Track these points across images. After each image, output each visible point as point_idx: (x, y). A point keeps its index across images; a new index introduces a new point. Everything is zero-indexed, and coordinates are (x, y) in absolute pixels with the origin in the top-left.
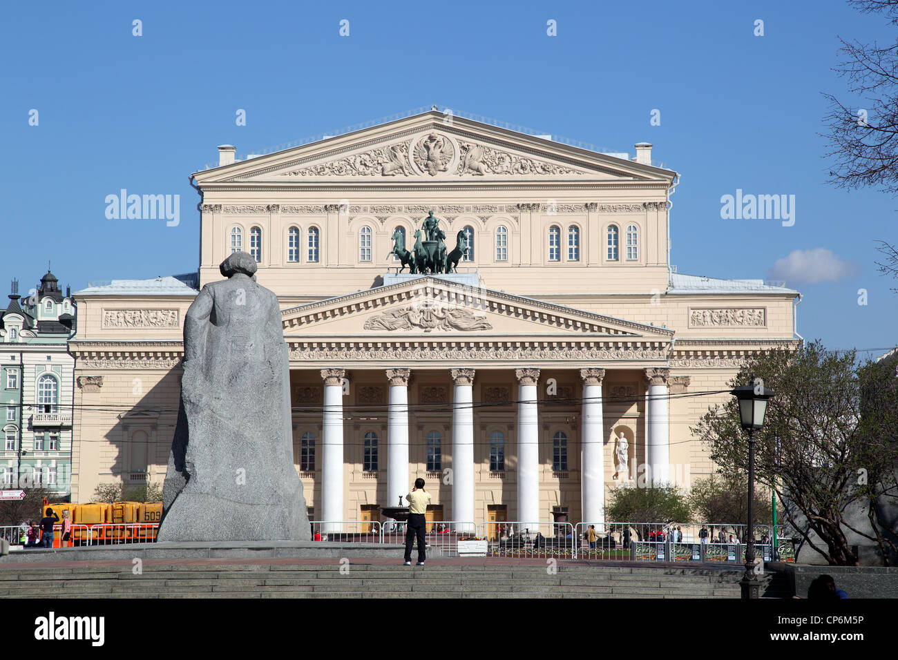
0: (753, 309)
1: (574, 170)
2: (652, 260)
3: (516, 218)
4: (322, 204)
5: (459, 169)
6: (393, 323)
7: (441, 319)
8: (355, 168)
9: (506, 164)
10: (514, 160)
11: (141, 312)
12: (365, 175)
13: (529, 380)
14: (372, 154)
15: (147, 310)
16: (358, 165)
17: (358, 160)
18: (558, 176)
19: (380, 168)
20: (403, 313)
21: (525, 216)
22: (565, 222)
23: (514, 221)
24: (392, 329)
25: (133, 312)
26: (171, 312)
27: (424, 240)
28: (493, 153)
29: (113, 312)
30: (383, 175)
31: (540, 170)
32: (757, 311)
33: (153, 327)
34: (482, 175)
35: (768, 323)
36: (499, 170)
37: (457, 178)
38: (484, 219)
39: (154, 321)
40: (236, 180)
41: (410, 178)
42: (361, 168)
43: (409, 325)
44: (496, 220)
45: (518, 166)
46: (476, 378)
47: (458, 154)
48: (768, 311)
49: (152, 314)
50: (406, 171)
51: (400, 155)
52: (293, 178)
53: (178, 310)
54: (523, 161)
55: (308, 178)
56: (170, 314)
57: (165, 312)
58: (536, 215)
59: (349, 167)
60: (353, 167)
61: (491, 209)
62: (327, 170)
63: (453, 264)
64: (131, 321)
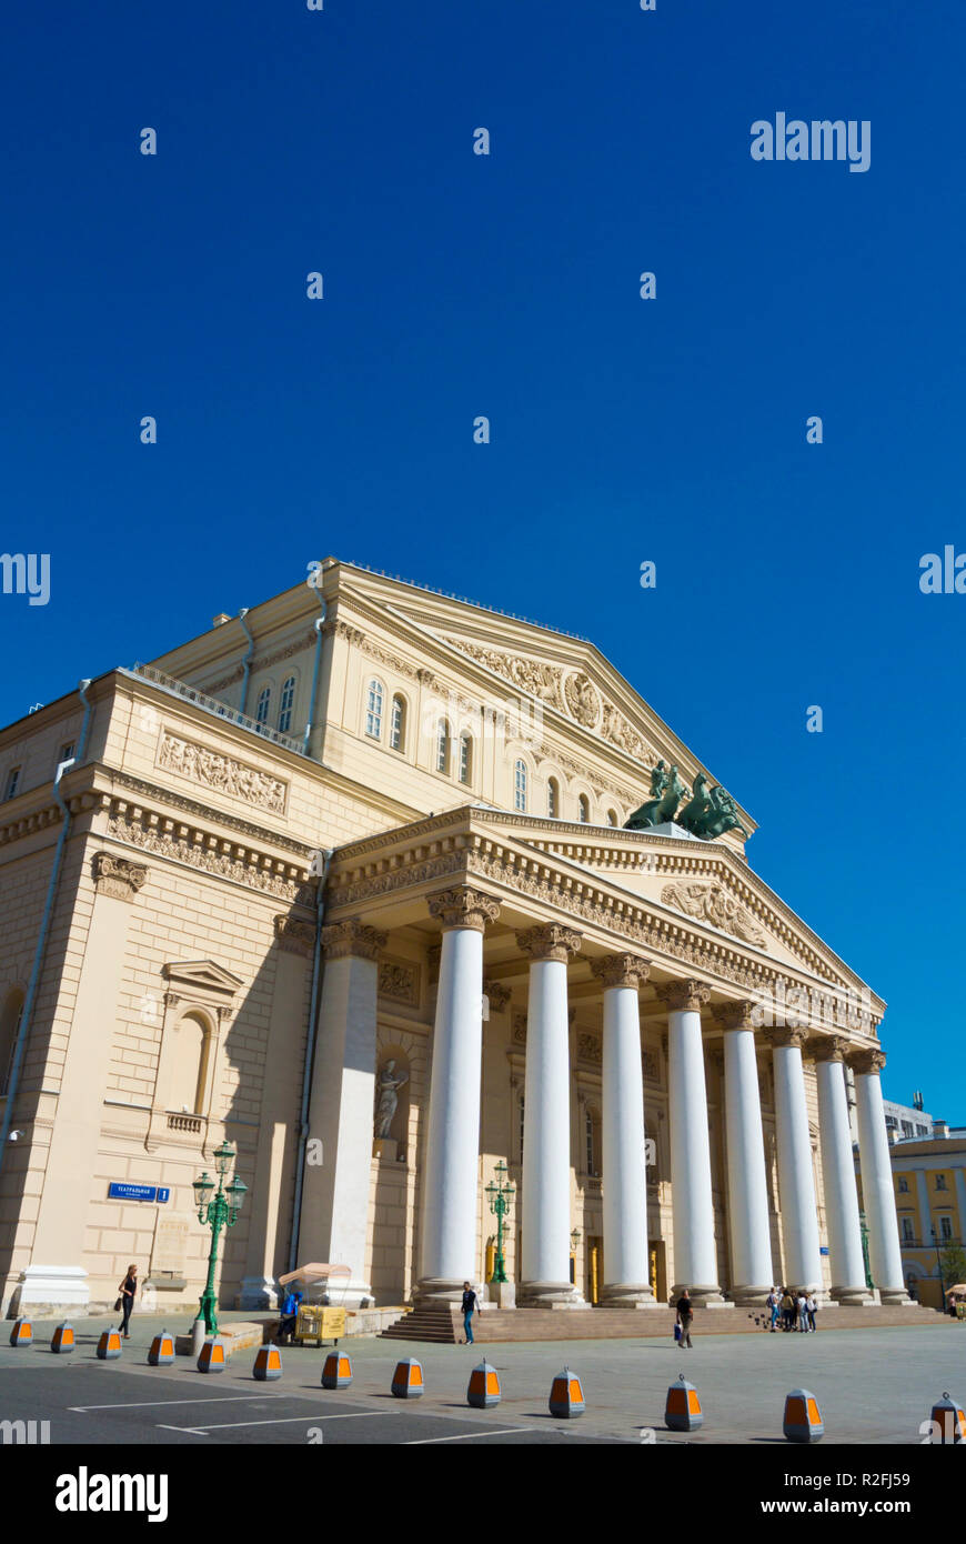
8: (511, 674)
11: (226, 763)
14: (528, 666)
15: (238, 763)
16: (514, 671)
19: (535, 687)
25: (212, 756)
26: (275, 783)
29: (178, 741)
33: (241, 797)
39: (246, 788)
40: (389, 607)
42: (517, 678)
49: (244, 775)
51: (555, 682)
53: (286, 784)
56: (273, 786)
57: (266, 780)
59: (505, 668)
60: (509, 669)
62: (483, 658)
64: (208, 773)
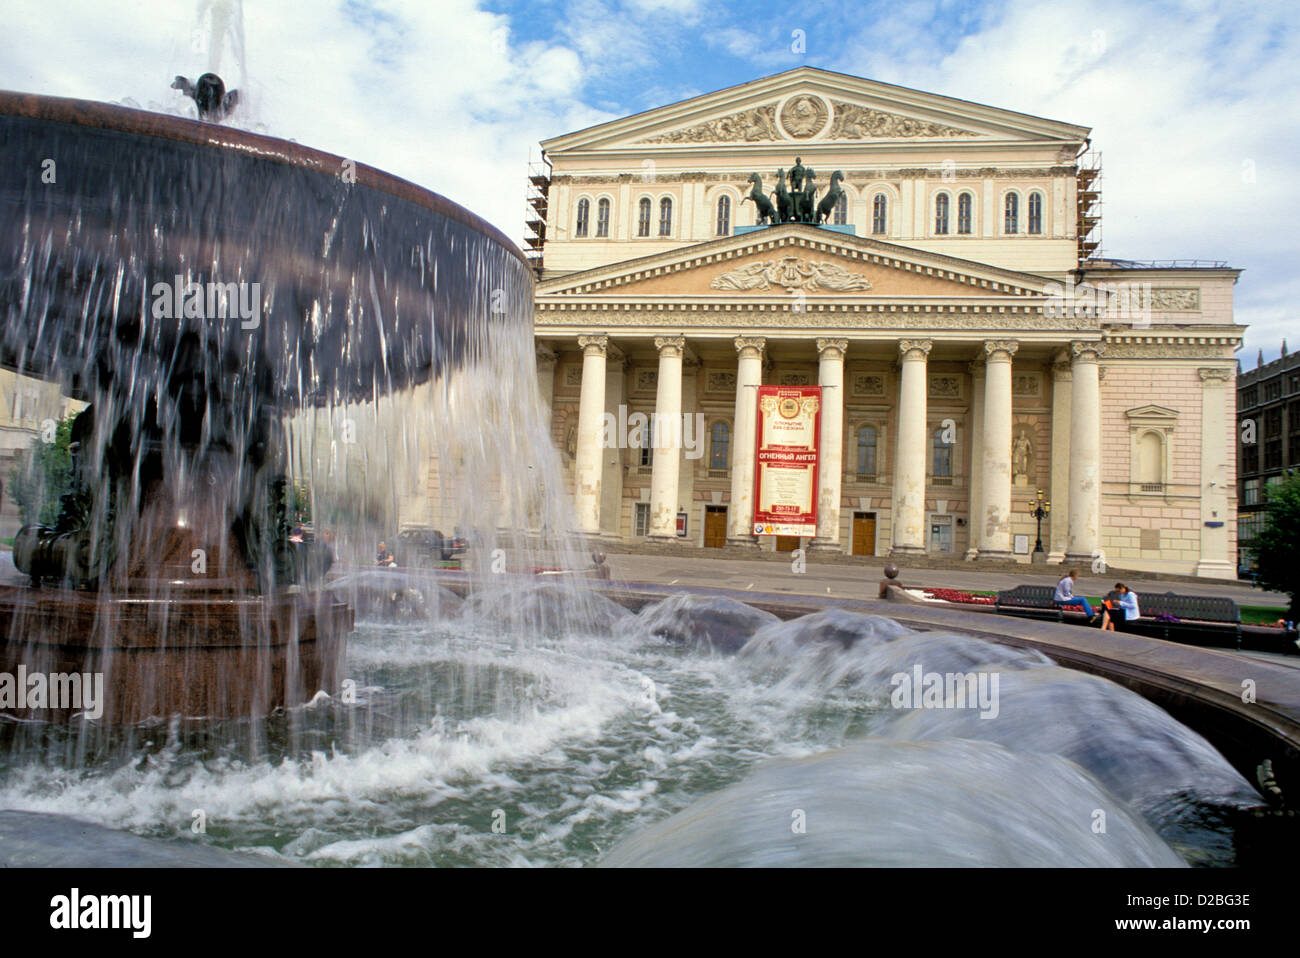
0: (1184, 289)
1: (967, 133)
2: (1059, 231)
3: (898, 186)
4: (677, 172)
5: (832, 132)
6: (746, 282)
7: (808, 277)
8: (715, 134)
9: (887, 127)
10: (897, 121)
12: (726, 140)
13: (917, 353)
14: (736, 119)
16: (719, 130)
17: (720, 125)
18: (948, 138)
19: (743, 133)
20: (759, 270)
21: (906, 183)
22: (954, 189)
23: (893, 188)
24: (746, 290)
27: (789, 190)
28: (872, 114)
30: (748, 140)
31: (926, 131)
32: (1189, 293)
34: (859, 138)
35: (1203, 307)
36: (879, 132)
37: (830, 141)
38: (860, 187)
40: (586, 148)
41: (777, 142)
42: (722, 133)
43: (766, 284)
44: (873, 189)
45: (901, 127)
46: (848, 350)
47: (831, 115)
48: (1203, 292)
50: (772, 136)
51: (766, 118)
52: (648, 145)
54: (907, 122)
55: (662, 145)
58: (921, 183)
59: (708, 133)
60: (713, 133)
61: (869, 175)
62: (685, 137)
63: (824, 216)
